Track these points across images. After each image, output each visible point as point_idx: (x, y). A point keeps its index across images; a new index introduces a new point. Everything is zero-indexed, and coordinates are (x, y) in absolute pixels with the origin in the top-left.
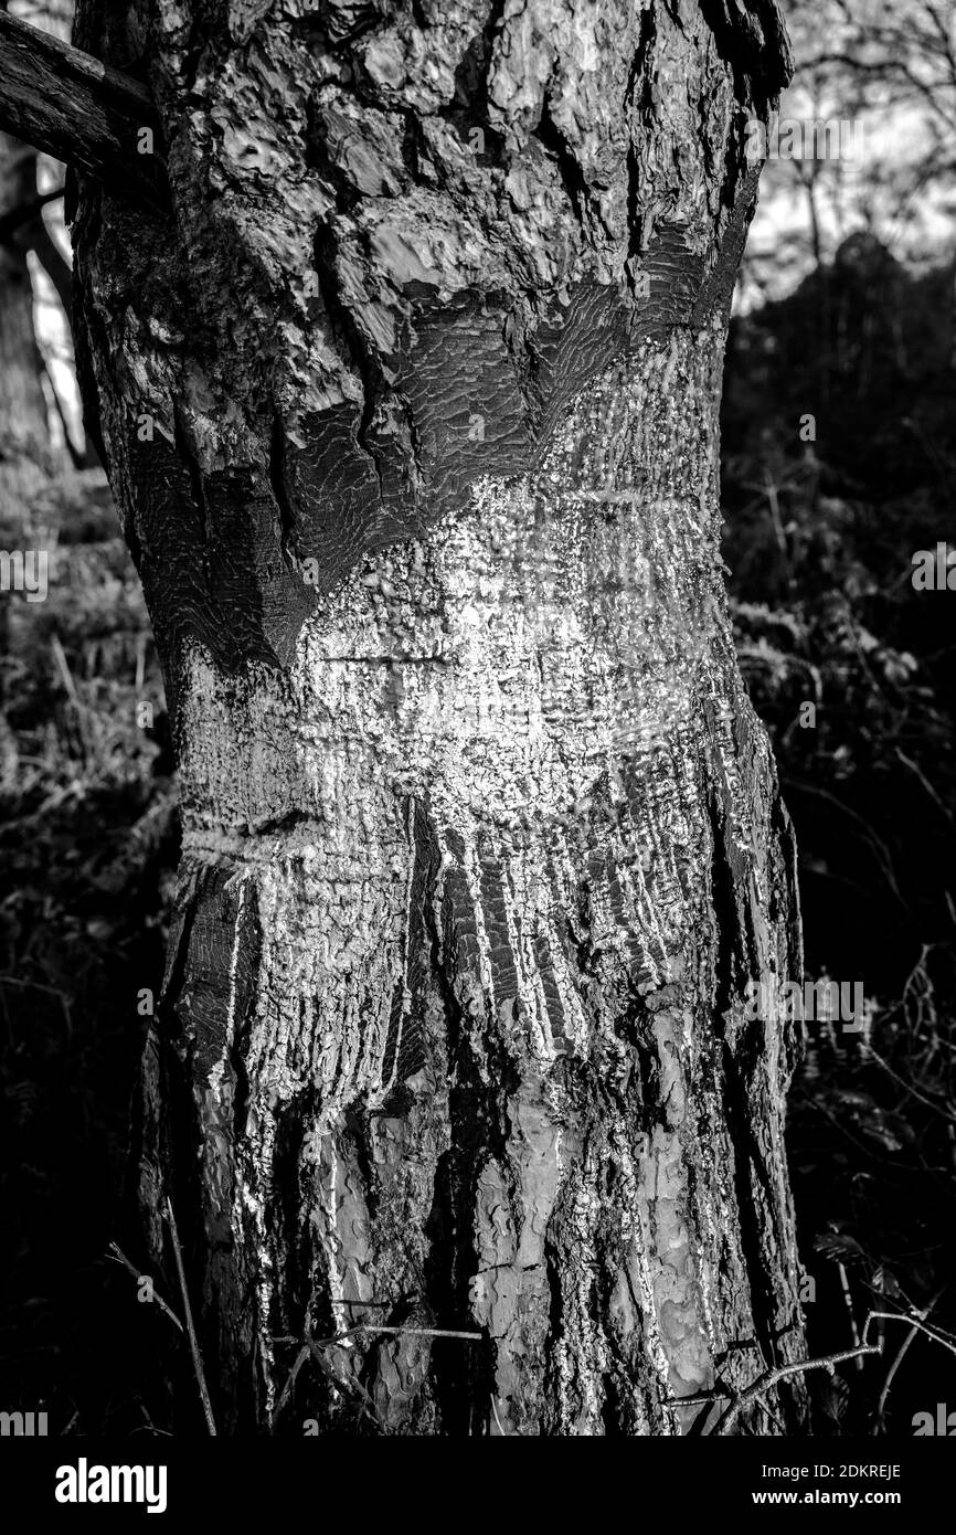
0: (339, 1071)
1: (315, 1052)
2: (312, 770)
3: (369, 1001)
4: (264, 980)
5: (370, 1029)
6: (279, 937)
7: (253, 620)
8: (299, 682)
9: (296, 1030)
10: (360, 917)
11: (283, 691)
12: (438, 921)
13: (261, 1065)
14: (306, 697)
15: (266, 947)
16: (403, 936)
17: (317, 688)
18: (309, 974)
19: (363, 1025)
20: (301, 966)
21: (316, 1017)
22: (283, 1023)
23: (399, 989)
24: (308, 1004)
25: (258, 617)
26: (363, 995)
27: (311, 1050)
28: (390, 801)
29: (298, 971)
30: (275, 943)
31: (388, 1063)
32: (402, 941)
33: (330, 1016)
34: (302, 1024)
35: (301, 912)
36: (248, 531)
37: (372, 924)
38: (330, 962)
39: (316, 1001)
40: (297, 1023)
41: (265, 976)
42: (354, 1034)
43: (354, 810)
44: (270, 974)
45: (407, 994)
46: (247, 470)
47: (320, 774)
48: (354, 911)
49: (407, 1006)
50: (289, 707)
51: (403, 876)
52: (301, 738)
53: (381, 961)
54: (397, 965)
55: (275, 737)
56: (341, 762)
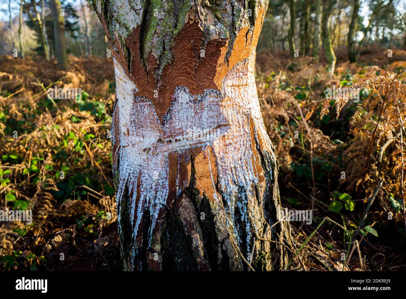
0: (245, 180)
1: (238, 179)
2: (225, 113)
3: (247, 162)
4: (220, 168)
5: (249, 168)
6: (221, 156)
7: (211, 78)
8: (223, 92)
9: (232, 176)
10: (240, 145)
11: (218, 95)
12: (257, 140)
13: (226, 188)
14: (224, 96)
15: (218, 160)
16: (250, 145)
17: (227, 93)
18: (231, 162)
19: (247, 168)
20: (229, 161)
21: (236, 171)
22: (228, 176)
23: (252, 156)
24: (233, 169)
25: (213, 77)
26: (245, 161)
27: (237, 179)
28: (244, 116)
29: (229, 163)
30: (221, 158)
31: (255, 173)
32: (250, 147)
33: (239, 169)
34: (233, 174)
35: (226, 148)
36: (218, 55)
37: (243, 145)
38: (235, 157)
39: (235, 168)
40: (231, 174)
41: (220, 167)
42: (246, 171)
43: (237, 120)
44: (221, 166)
45: (254, 157)
46: (226, 39)
47: (228, 114)
48: (239, 144)
49: (255, 160)
50: (219, 99)
51: (248, 132)
52: (222, 106)
53: (247, 152)
54: (250, 152)
55: (212, 108)
56: (232, 110)
